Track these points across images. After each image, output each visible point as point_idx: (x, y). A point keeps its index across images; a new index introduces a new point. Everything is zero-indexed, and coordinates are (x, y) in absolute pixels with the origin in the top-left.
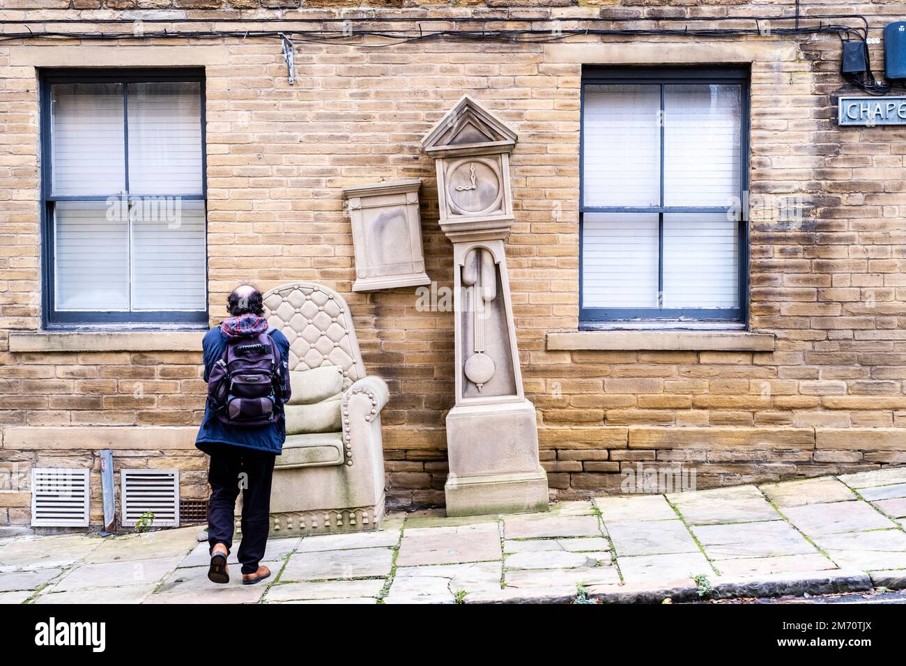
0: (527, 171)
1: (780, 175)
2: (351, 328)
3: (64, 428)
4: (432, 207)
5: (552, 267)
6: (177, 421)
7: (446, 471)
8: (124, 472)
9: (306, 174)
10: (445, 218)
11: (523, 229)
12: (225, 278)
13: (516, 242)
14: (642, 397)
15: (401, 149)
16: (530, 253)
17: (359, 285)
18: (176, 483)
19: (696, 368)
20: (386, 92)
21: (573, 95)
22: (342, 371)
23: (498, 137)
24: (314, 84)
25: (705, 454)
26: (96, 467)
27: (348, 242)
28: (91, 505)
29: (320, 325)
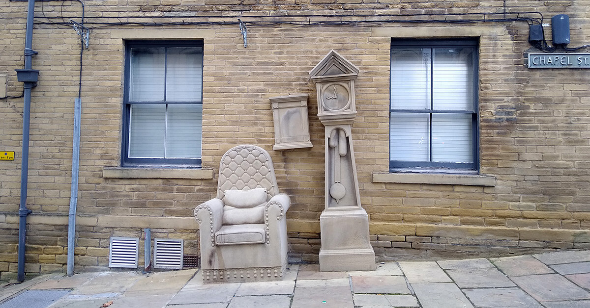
0: (363, 91)
1: (495, 94)
2: (272, 169)
3: (127, 217)
4: (314, 108)
5: (375, 139)
6: (184, 214)
7: (320, 244)
8: (156, 240)
9: (252, 91)
10: (321, 113)
11: (360, 120)
12: (210, 142)
13: (357, 126)
14: (423, 208)
15: (298, 79)
16: (364, 132)
17: (277, 146)
18: (182, 246)
19: (452, 194)
20: (292, 51)
21: (386, 52)
22: (266, 190)
23: (349, 71)
24: (256, 47)
25: (458, 240)
26: (142, 237)
27: (272, 125)
28: (138, 256)
29: (256, 167)
